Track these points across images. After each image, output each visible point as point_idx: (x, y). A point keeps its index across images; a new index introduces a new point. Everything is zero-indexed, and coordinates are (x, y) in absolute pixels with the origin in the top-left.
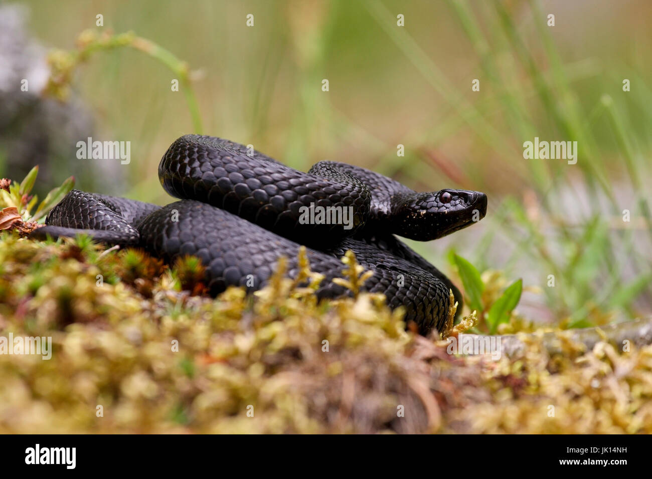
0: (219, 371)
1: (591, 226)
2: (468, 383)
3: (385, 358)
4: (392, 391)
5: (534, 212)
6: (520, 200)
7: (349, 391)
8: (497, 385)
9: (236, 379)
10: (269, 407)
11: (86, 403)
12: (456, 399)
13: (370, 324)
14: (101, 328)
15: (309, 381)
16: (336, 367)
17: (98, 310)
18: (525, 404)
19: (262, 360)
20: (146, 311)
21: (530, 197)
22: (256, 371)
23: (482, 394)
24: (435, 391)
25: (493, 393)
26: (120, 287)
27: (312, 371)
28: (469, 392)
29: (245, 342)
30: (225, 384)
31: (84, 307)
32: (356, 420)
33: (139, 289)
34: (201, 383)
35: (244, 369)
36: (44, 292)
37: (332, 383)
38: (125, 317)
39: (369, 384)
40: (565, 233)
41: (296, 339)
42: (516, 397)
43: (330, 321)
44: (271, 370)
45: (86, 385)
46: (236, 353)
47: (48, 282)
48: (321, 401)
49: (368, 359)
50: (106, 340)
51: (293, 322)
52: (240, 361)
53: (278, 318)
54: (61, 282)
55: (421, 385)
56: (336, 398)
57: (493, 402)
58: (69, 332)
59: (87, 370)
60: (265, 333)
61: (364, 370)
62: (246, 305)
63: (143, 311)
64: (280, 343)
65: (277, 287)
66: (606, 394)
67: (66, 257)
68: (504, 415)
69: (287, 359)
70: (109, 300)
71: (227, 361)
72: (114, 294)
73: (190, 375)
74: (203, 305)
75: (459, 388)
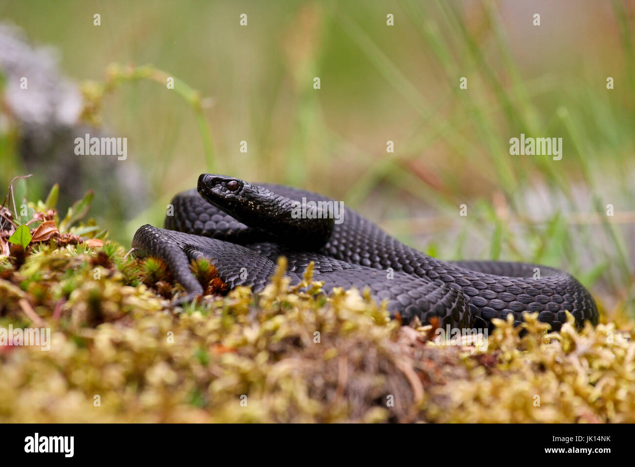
0: (230, 359)
1: (552, 223)
2: (447, 362)
3: (374, 342)
4: (381, 371)
5: (503, 212)
6: (490, 202)
7: (344, 373)
8: (473, 363)
9: (246, 365)
10: (275, 389)
11: (115, 390)
12: (437, 377)
13: (360, 313)
14: (127, 325)
15: (309, 365)
16: (332, 352)
17: (125, 309)
18: (497, 379)
19: (267, 349)
20: (167, 310)
21: (498, 198)
22: (262, 357)
23: (460, 371)
24: (418, 370)
25: (469, 370)
26: (142, 288)
27: (311, 357)
28: (448, 369)
29: (252, 334)
30: (236, 369)
31: (111, 307)
32: (351, 397)
33: (159, 290)
34: (216, 370)
35: (252, 357)
36: (75, 295)
37: (329, 366)
38: (148, 314)
39: (361, 366)
40: (531, 229)
41: (296, 329)
42: (489, 373)
43: (326, 313)
44: (275, 357)
45: (115, 375)
46: (245, 343)
47: (79, 286)
48: (319, 382)
49: (360, 344)
50: (131, 335)
51: (293, 315)
52: (249, 350)
53: (280, 312)
54: (90, 286)
55: (406, 365)
56: (333, 379)
57: (469, 379)
58: (100, 329)
59: (116, 362)
60: (269, 325)
61: (356, 354)
62: (252, 301)
63: (163, 309)
64: (282, 333)
65: (279, 285)
66: (568, 369)
67: (95, 263)
68: (479, 388)
69: (289, 347)
70: (133, 300)
71: (236, 350)
72: (138, 294)
73: (204, 364)
74: (215, 301)
75: (439, 367)
